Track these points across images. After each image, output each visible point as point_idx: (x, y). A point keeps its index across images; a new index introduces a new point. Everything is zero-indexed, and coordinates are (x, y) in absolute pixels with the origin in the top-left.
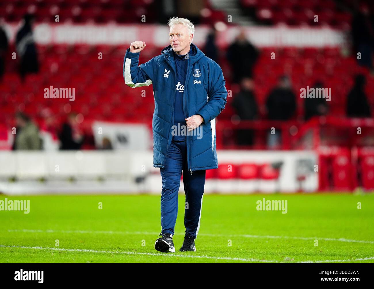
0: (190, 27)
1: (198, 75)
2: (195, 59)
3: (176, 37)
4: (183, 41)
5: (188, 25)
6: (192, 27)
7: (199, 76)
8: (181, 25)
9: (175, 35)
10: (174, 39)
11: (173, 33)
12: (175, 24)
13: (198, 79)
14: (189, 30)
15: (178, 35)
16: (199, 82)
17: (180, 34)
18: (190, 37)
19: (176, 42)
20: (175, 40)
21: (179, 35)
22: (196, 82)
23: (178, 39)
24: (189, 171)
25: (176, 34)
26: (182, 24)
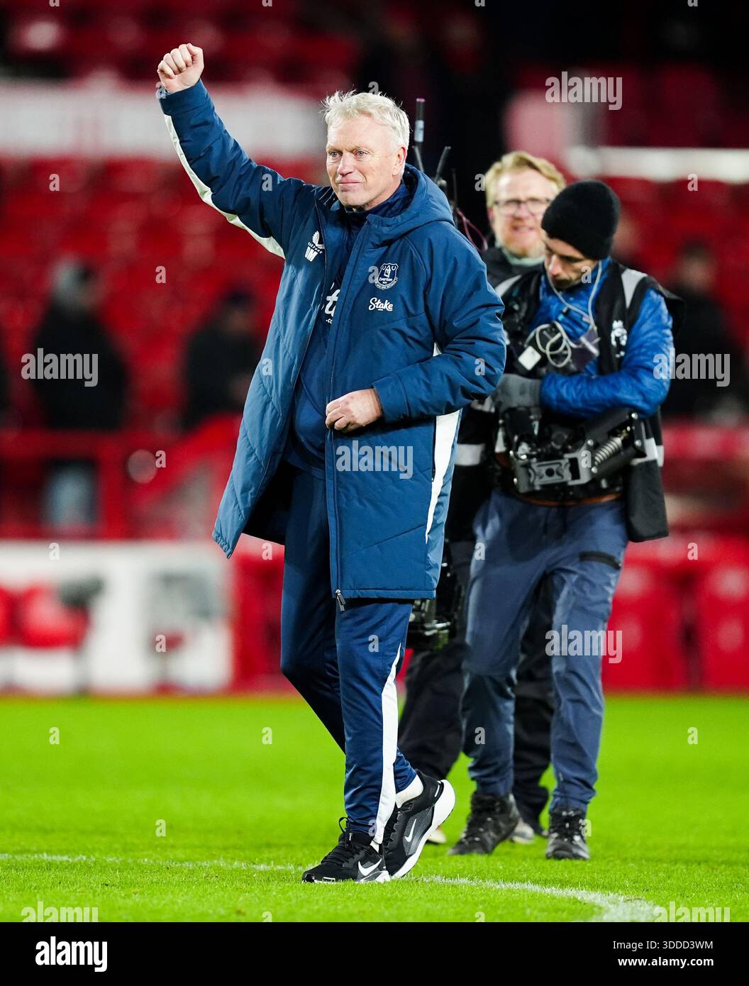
0: (397, 123)
1: (388, 282)
2: (385, 230)
3: (349, 158)
4: (375, 174)
5: (388, 116)
6: (403, 123)
7: (389, 286)
8: (364, 120)
9: (347, 154)
10: (344, 166)
11: (339, 148)
12: (346, 114)
13: (383, 296)
14: (394, 133)
15: (357, 152)
16: (385, 307)
17: (363, 149)
18: (396, 158)
19: (351, 177)
20: (345, 171)
21: (361, 153)
22: (377, 304)
23: (355, 167)
24: (334, 597)
25: (352, 152)
26: (369, 115)
